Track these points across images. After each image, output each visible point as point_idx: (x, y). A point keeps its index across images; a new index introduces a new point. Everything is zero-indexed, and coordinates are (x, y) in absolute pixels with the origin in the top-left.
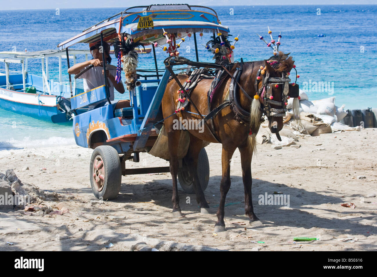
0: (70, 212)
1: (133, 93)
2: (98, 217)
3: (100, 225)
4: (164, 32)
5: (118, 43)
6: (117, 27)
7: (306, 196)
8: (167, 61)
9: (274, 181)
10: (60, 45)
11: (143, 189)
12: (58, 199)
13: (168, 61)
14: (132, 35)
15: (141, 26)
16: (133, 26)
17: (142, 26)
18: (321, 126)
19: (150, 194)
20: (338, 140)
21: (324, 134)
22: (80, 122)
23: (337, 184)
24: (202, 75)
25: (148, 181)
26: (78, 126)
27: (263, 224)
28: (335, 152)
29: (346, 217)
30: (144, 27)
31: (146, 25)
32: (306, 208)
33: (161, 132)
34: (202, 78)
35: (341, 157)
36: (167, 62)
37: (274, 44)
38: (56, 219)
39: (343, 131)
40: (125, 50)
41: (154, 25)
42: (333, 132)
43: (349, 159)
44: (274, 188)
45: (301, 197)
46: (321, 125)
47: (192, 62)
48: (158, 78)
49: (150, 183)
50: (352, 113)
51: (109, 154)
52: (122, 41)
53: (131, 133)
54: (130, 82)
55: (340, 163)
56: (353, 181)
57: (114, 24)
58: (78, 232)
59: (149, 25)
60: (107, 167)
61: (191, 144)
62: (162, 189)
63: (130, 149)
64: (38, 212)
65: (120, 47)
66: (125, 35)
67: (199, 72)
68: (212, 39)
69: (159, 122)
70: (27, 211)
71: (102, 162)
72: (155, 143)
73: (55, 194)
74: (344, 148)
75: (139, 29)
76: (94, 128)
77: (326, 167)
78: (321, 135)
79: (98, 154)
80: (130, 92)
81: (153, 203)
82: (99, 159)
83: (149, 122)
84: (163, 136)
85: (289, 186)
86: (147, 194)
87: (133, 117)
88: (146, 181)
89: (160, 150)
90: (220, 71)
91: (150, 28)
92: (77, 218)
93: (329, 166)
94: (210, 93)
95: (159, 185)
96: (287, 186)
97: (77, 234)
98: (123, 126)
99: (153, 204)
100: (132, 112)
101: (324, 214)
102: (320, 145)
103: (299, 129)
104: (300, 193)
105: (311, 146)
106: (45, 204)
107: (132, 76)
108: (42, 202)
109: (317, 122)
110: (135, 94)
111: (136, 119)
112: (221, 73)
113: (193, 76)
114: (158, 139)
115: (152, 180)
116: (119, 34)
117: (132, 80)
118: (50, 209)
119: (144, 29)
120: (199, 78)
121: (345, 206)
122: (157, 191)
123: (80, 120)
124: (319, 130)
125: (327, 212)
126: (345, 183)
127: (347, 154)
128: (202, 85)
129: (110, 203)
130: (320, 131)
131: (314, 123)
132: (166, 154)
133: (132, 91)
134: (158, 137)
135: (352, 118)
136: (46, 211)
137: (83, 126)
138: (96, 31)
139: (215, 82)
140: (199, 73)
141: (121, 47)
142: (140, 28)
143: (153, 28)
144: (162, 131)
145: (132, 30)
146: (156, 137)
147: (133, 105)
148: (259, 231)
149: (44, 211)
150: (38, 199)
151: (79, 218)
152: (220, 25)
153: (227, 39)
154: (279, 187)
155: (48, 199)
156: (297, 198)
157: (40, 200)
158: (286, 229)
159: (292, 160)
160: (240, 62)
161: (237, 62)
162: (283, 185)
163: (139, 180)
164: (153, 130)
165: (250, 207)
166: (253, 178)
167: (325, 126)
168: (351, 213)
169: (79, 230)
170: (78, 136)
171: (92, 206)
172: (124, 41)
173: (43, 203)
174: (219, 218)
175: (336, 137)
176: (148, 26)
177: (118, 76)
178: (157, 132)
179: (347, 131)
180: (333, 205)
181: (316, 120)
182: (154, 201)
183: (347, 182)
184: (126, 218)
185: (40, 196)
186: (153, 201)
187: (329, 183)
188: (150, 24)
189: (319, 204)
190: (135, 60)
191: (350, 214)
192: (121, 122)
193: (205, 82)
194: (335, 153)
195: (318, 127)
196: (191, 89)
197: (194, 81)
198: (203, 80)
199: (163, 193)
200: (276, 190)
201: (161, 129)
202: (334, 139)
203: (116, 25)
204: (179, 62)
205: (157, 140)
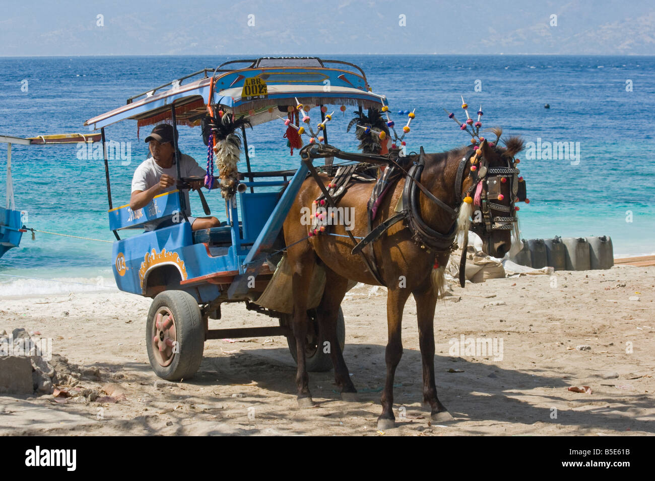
0: (127, 399)
1: (232, 203)
2: (179, 407)
3: (186, 418)
4: (298, 103)
5: (209, 119)
6: (206, 95)
7: (503, 377)
8: (305, 150)
9: (442, 352)
10: (89, 122)
11: (231, 365)
12: (99, 378)
13: (307, 151)
14: (232, 109)
15: (248, 93)
16: (235, 94)
17: (250, 94)
18: (488, 266)
19: (245, 373)
20: (520, 289)
21: (492, 280)
22: (126, 252)
23: (546, 359)
24: (354, 176)
25: (232, 352)
26: (122, 258)
27: (454, 417)
28: (522, 308)
29: (583, 407)
30: (252, 95)
31: (255, 92)
32: (512, 394)
33: (279, 267)
34: (354, 181)
35: (536, 315)
36: (306, 154)
37: (471, 125)
38: (111, 409)
39: (522, 275)
40: (220, 133)
41: (268, 92)
42: (506, 276)
43: (551, 319)
44: (446, 363)
45: (496, 377)
46: (488, 263)
47: (344, 153)
48: (285, 179)
49: (237, 354)
50: (530, 245)
51: (184, 304)
52: (214, 116)
53: (226, 270)
54: (228, 186)
55: (539, 326)
56: (571, 353)
57: (198, 90)
58: (165, 427)
59: (260, 92)
60: (180, 327)
61: (328, 287)
62: (262, 363)
63: (219, 297)
64: (76, 398)
65: (212, 127)
66: (219, 108)
67: (350, 171)
68: (358, 116)
69: (279, 251)
70: (57, 397)
71: (171, 318)
72: (268, 286)
73: (95, 370)
74: (535, 302)
75: (244, 99)
76: (155, 262)
77: (517, 331)
78: (487, 280)
79: (163, 304)
80: (228, 202)
81: (255, 385)
82: (165, 313)
83: (262, 250)
84: (282, 274)
85: (470, 360)
86: (240, 371)
87: (231, 242)
88: (228, 352)
89: (275, 298)
90: (388, 168)
91: (262, 96)
92: (145, 408)
93: (521, 330)
94: (371, 204)
95: (253, 359)
96: (466, 361)
97: (164, 430)
98: (211, 257)
99: (257, 388)
100: (229, 235)
101: (545, 403)
102: (493, 297)
103: (451, 270)
104: (493, 372)
105: (477, 298)
106: (83, 386)
107: (231, 175)
108: (77, 383)
109: (481, 260)
110: (236, 204)
111: (238, 247)
112: (389, 171)
113: (339, 177)
114: (273, 278)
115: (239, 350)
116: (210, 106)
117: (231, 181)
118: (95, 393)
119: (253, 98)
120: (349, 182)
121: (576, 390)
122: (254, 368)
123: (126, 248)
124: (485, 272)
125: (549, 400)
126: (559, 356)
127: (544, 311)
128: (354, 192)
129: (185, 385)
130: (485, 274)
131: (476, 259)
132: (284, 304)
133: (230, 200)
134: (274, 276)
135: (529, 253)
136: (89, 396)
137: (132, 259)
138: (164, 100)
139: (380, 186)
140: (349, 174)
141: (214, 127)
142: (246, 96)
143: (266, 96)
144: (280, 265)
145: (233, 99)
146: (269, 277)
147: (232, 222)
148: (451, 428)
149: (85, 396)
150: (70, 378)
151: (148, 408)
152: (370, 93)
153: (382, 117)
154: (454, 361)
155: (85, 378)
156: (490, 379)
157: (74, 380)
158: (494, 424)
159: (455, 320)
160: (418, 153)
161: (414, 154)
162: (460, 359)
163: (217, 350)
164: (265, 264)
165: (432, 390)
166: (404, 348)
167: (494, 265)
168: (590, 402)
169: (168, 424)
170: (122, 274)
171: (159, 390)
172: (219, 117)
173: (78, 385)
174: (384, 407)
175: (515, 285)
176: (258, 94)
177: (209, 177)
178: (270, 267)
179: (530, 274)
180: (554, 389)
181: (479, 256)
182: (257, 383)
183: (562, 354)
184: (225, 408)
185: (73, 373)
186: (254, 383)
187: (534, 356)
188: (262, 91)
189: (531, 388)
190: (237, 149)
191: (587, 403)
192: (208, 251)
193: (360, 188)
194: (524, 309)
195: (482, 267)
196: (336, 197)
197: (342, 184)
198: (356, 184)
199: (266, 371)
200: (451, 367)
201: (279, 263)
202: (512, 287)
203: (201, 92)
204: (324, 154)
205: (271, 281)
